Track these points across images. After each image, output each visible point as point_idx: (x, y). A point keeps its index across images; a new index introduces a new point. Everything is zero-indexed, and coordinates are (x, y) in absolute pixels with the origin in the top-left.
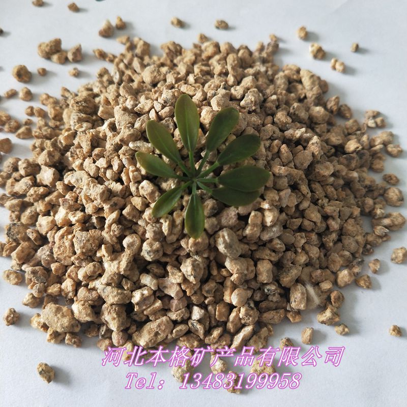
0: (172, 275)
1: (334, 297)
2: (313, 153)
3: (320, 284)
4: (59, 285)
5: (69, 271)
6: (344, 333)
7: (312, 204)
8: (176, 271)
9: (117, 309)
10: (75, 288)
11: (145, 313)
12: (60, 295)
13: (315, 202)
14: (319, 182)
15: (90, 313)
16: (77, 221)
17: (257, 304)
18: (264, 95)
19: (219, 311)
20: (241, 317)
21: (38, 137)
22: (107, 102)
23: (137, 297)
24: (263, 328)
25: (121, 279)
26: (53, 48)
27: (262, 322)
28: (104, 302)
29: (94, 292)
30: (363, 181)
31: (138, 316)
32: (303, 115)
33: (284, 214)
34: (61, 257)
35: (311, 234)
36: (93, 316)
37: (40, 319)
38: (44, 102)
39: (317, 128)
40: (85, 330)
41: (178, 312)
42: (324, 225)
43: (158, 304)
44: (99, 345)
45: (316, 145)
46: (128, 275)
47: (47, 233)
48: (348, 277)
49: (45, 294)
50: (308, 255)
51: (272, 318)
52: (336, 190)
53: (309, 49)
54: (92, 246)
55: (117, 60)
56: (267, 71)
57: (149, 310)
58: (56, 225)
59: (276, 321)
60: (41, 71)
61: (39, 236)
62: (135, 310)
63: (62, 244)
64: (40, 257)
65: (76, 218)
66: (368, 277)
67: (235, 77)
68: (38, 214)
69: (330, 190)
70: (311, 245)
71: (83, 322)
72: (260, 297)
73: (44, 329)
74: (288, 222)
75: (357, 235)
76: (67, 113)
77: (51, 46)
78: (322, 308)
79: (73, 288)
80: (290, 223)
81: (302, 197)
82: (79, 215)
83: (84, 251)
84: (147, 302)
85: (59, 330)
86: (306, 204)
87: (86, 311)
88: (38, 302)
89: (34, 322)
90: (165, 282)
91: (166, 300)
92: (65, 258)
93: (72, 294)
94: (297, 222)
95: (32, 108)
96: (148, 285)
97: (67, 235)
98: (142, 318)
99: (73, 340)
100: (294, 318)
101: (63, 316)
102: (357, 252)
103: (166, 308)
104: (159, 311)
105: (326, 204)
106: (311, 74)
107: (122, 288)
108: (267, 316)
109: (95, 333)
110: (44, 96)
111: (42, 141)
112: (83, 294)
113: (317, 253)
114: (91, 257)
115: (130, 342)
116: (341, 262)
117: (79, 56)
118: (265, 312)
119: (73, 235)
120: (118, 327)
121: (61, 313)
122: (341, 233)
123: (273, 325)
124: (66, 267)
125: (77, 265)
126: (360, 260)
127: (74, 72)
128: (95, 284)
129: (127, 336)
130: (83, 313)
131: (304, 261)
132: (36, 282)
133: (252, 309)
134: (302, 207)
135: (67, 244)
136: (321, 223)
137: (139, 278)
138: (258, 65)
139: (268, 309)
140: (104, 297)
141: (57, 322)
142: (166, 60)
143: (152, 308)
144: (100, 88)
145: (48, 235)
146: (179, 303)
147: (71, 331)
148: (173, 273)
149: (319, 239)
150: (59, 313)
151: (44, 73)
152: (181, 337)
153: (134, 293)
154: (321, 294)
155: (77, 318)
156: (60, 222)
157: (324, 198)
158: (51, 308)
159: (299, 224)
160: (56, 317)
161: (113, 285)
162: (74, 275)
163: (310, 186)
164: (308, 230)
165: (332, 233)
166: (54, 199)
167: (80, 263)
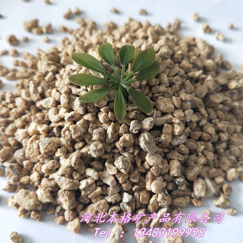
0: (109, 169)
1: (226, 187)
2: (208, 87)
3: (215, 179)
4: (28, 177)
5: (35, 166)
6: (232, 214)
7: (208, 122)
8: (112, 166)
10: (39, 178)
11: (89, 196)
12: (29, 184)
13: (210, 121)
14: (212, 108)
16: (43, 131)
17: (170, 192)
18: (173, 51)
19: (142, 196)
20: (158, 201)
21: (20, 78)
22: (67, 54)
23: (83, 184)
24: (174, 210)
25: (72, 172)
26: (34, 24)
27: (174, 206)
28: (60, 189)
29: (52, 181)
31: (84, 200)
32: (199, 64)
33: (189, 129)
34: (31, 156)
35: (208, 143)
36: (51, 199)
37: (14, 200)
38: (26, 57)
39: (209, 74)
40: (46, 209)
41: (112, 196)
42: (217, 137)
43: (99, 190)
44: (55, 220)
45: (210, 81)
46: (77, 169)
47: (22, 140)
48: (235, 174)
49: (18, 183)
50: (206, 158)
51: (181, 203)
52: (224, 113)
53: (201, 27)
54: (52, 148)
55: (74, 33)
56: (173, 39)
57: (92, 194)
58: (28, 135)
59: (184, 204)
60: (25, 39)
61: (16, 143)
62: (82, 194)
63: (31, 147)
65: (42, 129)
67: (153, 39)
68: (17, 128)
69: (220, 113)
70: (208, 151)
71: (44, 202)
72: (172, 188)
73: (16, 207)
74: (192, 134)
76: (40, 63)
77: (32, 24)
78: (217, 196)
79: (38, 178)
80: (193, 135)
81: (201, 117)
82: (45, 126)
83: (46, 151)
84: (91, 188)
85: (27, 208)
86: (204, 122)
87: (46, 194)
88: (13, 189)
89: (10, 202)
90: (104, 174)
91: (104, 187)
92: (33, 157)
93: (38, 183)
94: (199, 133)
95: (17, 61)
96: (92, 176)
97: (35, 140)
98: (86, 201)
99: (36, 216)
100: (197, 203)
101: (30, 198)
102: (240, 157)
103: (104, 194)
104: (99, 196)
105: (218, 123)
107: (73, 178)
108: (178, 201)
109: (52, 211)
110: (26, 54)
111: (22, 81)
112: (45, 182)
113: (212, 157)
114: (51, 156)
115: (77, 218)
116: (230, 164)
117: (50, 30)
118: (175, 198)
119: (39, 140)
120: (69, 206)
121: (29, 196)
122: (229, 143)
123: (181, 207)
124: (34, 163)
125: (41, 161)
126: (242, 162)
127: (47, 40)
128: (54, 176)
129: (75, 214)
130: (44, 196)
131: (204, 162)
132: (13, 174)
133: (167, 195)
134: (201, 123)
135: (35, 146)
136: (215, 135)
137: (85, 171)
139: (178, 196)
140: (59, 185)
141: (26, 202)
142: (106, 32)
143: (94, 192)
144: (63, 48)
145: (23, 142)
146: (114, 190)
147: (35, 209)
148: (109, 168)
149: (213, 147)
150: (27, 196)
151: (27, 40)
153: (81, 182)
154: (216, 186)
155: (40, 200)
156: (31, 132)
157: (216, 119)
158: (21, 192)
159: (200, 135)
160: (25, 198)
161: (66, 175)
162: (39, 169)
163: (206, 109)
164: (206, 140)
165: (222, 142)
166: (28, 117)
167: (43, 160)
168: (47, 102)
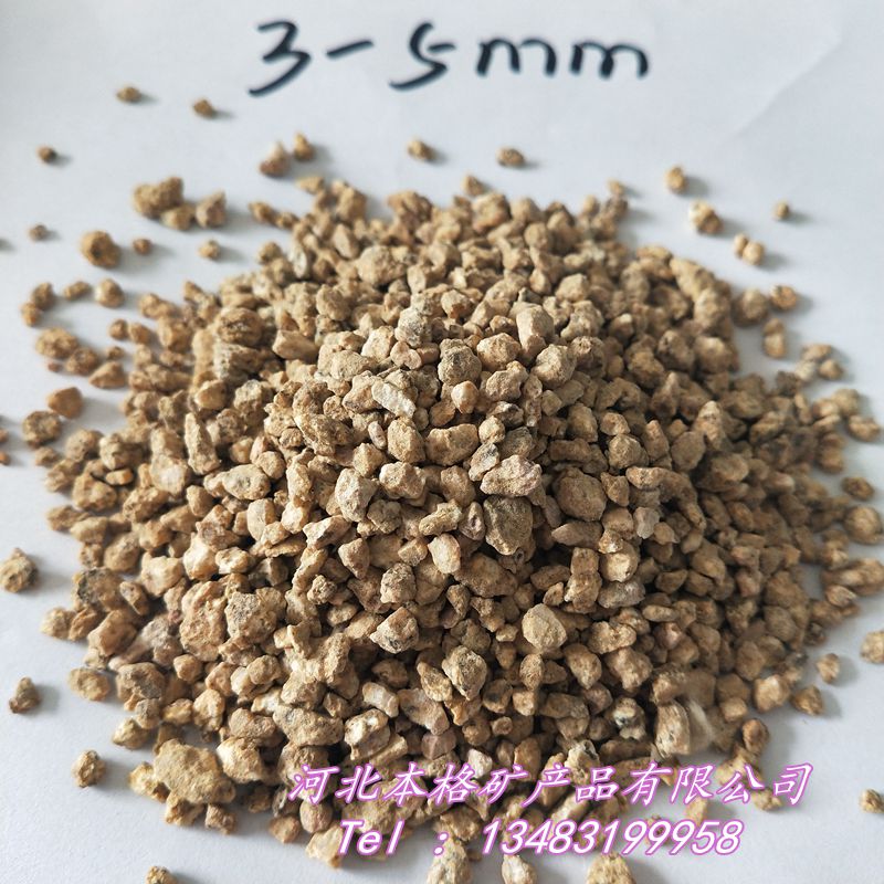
0: (429, 683)
1: (751, 732)
2: (705, 437)
3: (722, 704)
4: (187, 703)
5: (212, 674)
6: (769, 806)
7: (706, 542)
8: (436, 675)
9: (312, 756)
10: (222, 710)
12: (190, 724)
13: (712, 537)
14: (718, 494)
15: (257, 766)
16: (235, 571)
17: (599, 745)
18: (604, 312)
19: (520, 761)
21: (139, 388)
22: (290, 323)
23: (356, 731)
25: (323, 695)
26: (167, 198)
28: (287, 741)
29: (266, 721)
30: (804, 493)
32: (685, 355)
33: (651, 562)
34: (197, 644)
35: (706, 603)
36: (263, 771)
37: (152, 774)
38: (149, 311)
39: (711, 381)
40: (244, 798)
41: (437, 760)
42: (731, 585)
43: (400, 745)
44: (272, 831)
45: (711, 420)
46: (337, 687)
47: (164, 592)
48: (778, 693)
49: (160, 722)
50: (699, 646)
52: (752, 510)
53: (689, 213)
54: (263, 624)
55: (298, 228)
56: (606, 260)
57: (380, 757)
58: (184, 576)
60: (141, 245)
61: (144, 597)
62: (352, 758)
63: (199, 619)
64: (149, 643)
65: (232, 565)
66: (817, 691)
67: (546, 274)
68: (141, 552)
69: (742, 512)
70: (706, 625)
71: (241, 781)
72: (603, 732)
73: (159, 797)
74: (660, 578)
75: (794, 605)
76: (202, 339)
77: (162, 195)
78: (728, 754)
79: (219, 710)
80: (663, 581)
81: (688, 527)
82: (238, 556)
83: (247, 633)
84: (376, 742)
85: (192, 799)
86: (694, 542)
87: (250, 760)
88: (143, 739)
89: (139, 780)
90: (413, 698)
91: (415, 736)
92: (204, 647)
93: (217, 721)
94: (678, 577)
95: (123, 324)
96: (380, 707)
97: (211, 600)
101: (202, 770)
102: (794, 640)
103: (413, 752)
104: (398, 760)
105: (733, 543)
106: (696, 268)
107: (325, 713)
109: (263, 804)
110: (149, 300)
111: (148, 397)
112: (244, 724)
113: (715, 643)
114: (258, 645)
116: (764, 661)
117: (220, 216)
119: (223, 599)
121: (196, 763)
122: (764, 601)
124: (204, 667)
125: (230, 662)
126: (799, 655)
127: (210, 249)
128: (267, 704)
129: (331, 813)
130: (243, 764)
131: (690, 659)
132: (141, 696)
133: (592, 756)
134: (689, 546)
135: (211, 617)
136: (725, 580)
137: (360, 691)
138: (588, 247)
139: (619, 757)
140: (286, 731)
141: (190, 782)
142: (400, 230)
143: (386, 753)
144: (270, 289)
145: (167, 597)
146: (442, 743)
147: (217, 800)
148: (431, 681)
149: (718, 613)
150: (193, 764)
151: (146, 249)
152: (444, 814)
153: (349, 724)
154: (723, 726)
155: (229, 775)
156: (193, 570)
157: (730, 529)
158: (175, 753)
159: (681, 583)
160: (186, 772)
161: (308, 706)
162: (223, 683)
163: (700, 502)
164: (700, 594)
165: (744, 600)
166: (179, 522)
167: (237, 658)
168: (240, 483)
